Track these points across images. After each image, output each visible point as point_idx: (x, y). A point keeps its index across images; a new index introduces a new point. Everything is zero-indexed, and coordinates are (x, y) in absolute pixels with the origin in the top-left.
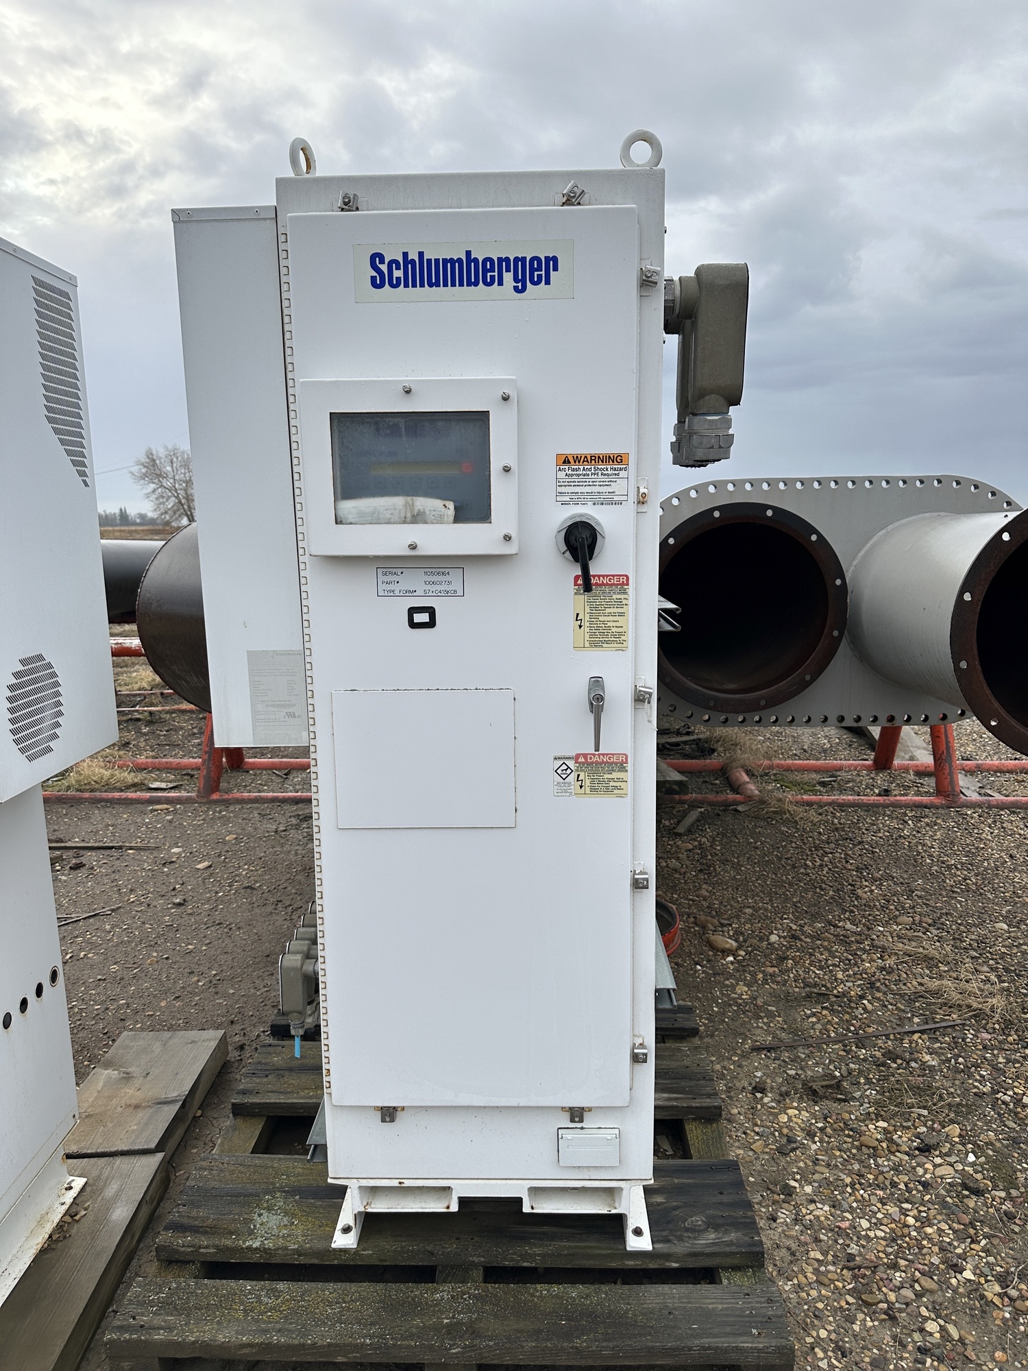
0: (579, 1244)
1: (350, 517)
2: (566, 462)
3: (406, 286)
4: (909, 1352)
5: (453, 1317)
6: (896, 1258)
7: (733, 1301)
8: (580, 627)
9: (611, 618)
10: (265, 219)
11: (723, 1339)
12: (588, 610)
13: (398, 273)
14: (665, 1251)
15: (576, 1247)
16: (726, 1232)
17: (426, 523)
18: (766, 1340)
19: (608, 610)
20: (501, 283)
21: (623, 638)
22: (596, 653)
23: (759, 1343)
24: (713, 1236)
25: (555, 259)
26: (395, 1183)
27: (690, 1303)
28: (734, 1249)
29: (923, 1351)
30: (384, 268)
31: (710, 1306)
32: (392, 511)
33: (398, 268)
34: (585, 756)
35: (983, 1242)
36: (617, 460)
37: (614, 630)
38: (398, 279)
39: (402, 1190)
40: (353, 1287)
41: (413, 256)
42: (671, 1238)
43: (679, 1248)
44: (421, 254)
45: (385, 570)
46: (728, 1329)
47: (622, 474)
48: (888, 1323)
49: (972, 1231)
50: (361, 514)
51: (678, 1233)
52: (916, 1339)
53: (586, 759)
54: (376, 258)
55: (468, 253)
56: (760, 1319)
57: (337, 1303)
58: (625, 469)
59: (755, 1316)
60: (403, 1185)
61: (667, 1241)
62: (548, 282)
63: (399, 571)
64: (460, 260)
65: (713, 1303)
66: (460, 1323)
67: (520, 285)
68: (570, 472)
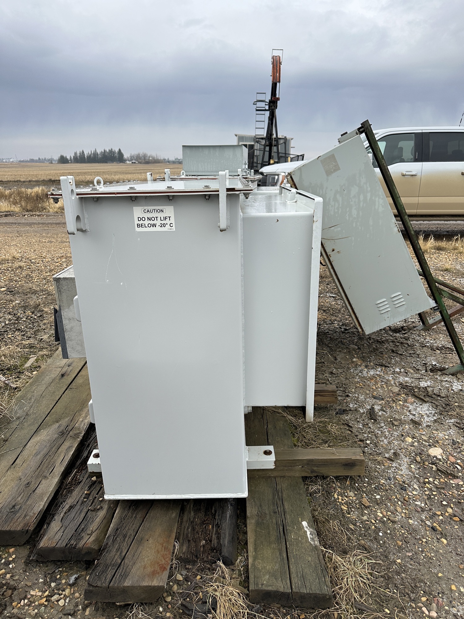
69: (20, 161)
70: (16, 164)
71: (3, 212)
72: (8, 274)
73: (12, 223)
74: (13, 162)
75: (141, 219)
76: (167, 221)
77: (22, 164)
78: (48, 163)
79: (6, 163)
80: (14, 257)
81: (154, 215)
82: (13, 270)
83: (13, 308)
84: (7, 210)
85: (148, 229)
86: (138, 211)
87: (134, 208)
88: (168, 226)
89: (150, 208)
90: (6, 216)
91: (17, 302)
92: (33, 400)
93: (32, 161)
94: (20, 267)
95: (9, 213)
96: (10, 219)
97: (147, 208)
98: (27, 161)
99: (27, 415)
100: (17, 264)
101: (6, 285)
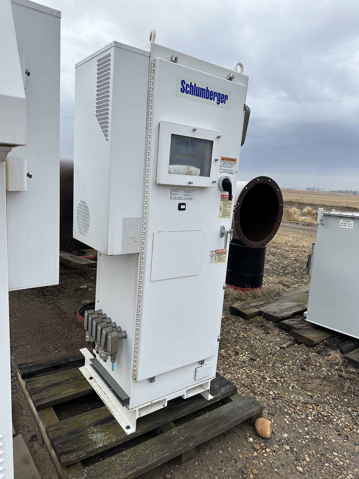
0: (195, 404)
1: (172, 171)
2: (223, 159)
3: (190, 94)
4: (271, 400)
5: (183, 436)
6: (252, 381)
7: (242, 402)
8: (221, 211)
9: (228, 208)
10: (146, 56)
11: (249, 411)
12: (223, 206)
13: (188, 89)
14: (217, 397)
15: (195, 405)
16: (226, 387)
17: (192, 175)
18: (257, 407)
19: (227, 206)
20: (214, 100)
21: (230, 214)
22: (223, 219)
23: (256, 408)
24: (224, 389)
25: (227, 96)
26: (150, 403)
27: (234, 406)
28: (231, 390)
29: (273, 399)
30: (185, 86)
31: (239, 405)
32: (183, 170)
33: (189, 87)
34: (217, 250)
35: (264, 371)
36: (234, 160)
37: (228, 212)
38: (188, 91)
39: (152, 405)
40: (147, 442)
41: (193, 84)
42: (215, 393)
43: (219, 395)
44: (195, 84)
45: (174, 190)
46: (248, 408)
47: (235, 165)
48: (263, 396)
49: (260, 369)
50: (175, 170)
51: (216, 391)
52: (271, 397)
53: (218, 251)
54: (183, 82)
55: (207, 88)
56: (251, 403)
57: (147, 449)
58: (236, 163)
59: (250, 403)
60: (152, 403)
61: (215, 394)
62: (225, 103)
63: (178, 191)
64: (205, 89)
65: (239, 404)
66: (186, 437)
67: (218, 102)
68: (223, 163)
69: (331, 191)
70: (327, 193)
71: (307, 223)
72: (297, 253)
73: (310, 230)
74: (326, 191)
75: (342, 223)
76: (351, 225)
77: (332, 193)
78: (352, 194)
79: (321, 192)
80: (303, 246)
81: (346, 223)
82: (301, 252)
83: (295, 266)
84: (309, 222)
85: (343, 227)
86: (341, 221)
87: (341, 220)
88: (350, 227)
89: (346, 220)
90: (308, 225)
91: (297, 265)
92: (291, 294)
93: (341, 192)
94: (305, 251)
95: (310, 224)
96: (309, 228)
97: (344, 220)
98: (336, 192)
99: (288, 297)
100: (304, 249)
101: (295, 257)
